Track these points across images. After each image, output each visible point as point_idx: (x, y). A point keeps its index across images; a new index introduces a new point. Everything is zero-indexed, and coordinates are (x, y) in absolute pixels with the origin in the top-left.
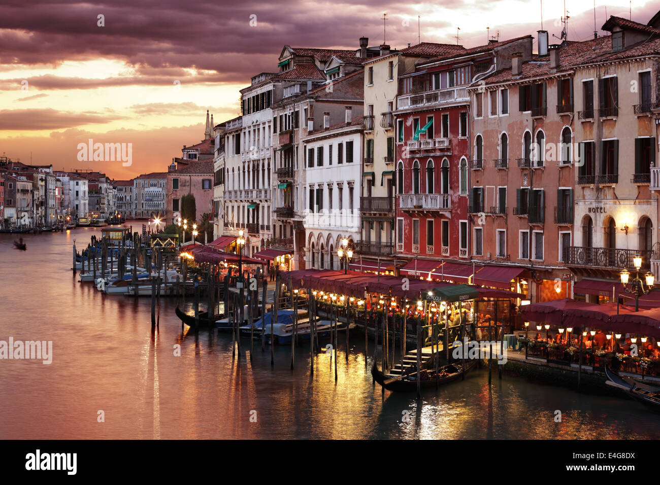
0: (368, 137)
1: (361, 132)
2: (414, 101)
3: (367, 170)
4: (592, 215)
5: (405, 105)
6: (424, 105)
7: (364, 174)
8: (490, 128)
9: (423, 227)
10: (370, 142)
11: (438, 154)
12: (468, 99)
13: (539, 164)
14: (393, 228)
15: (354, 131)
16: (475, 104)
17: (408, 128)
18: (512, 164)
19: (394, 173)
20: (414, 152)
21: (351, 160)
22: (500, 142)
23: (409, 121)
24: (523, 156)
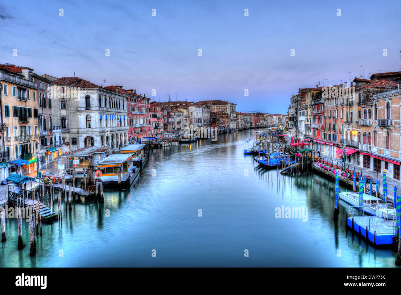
0: (307, 110)
1: (306, 109)
2: (315, 102)
3: (307, 118)
4: (347, 131)
5: (313, 103)
6: (316, 102)
7: (306, 119)
8: (328, 108)
9: (316, 131)
10: (307, 111)
11: (318, 114)
12: (324, 101)
13: (337, 117)
14: (311, 131)
15: (305, 109)
16: (325, 102)
17: (313, 108)
18: (332, 117)
19: (311, 119)
20: (314, 114)
21: (304, 116)
22: (330, 112)
23: (314, 107)
24: (334, 116)
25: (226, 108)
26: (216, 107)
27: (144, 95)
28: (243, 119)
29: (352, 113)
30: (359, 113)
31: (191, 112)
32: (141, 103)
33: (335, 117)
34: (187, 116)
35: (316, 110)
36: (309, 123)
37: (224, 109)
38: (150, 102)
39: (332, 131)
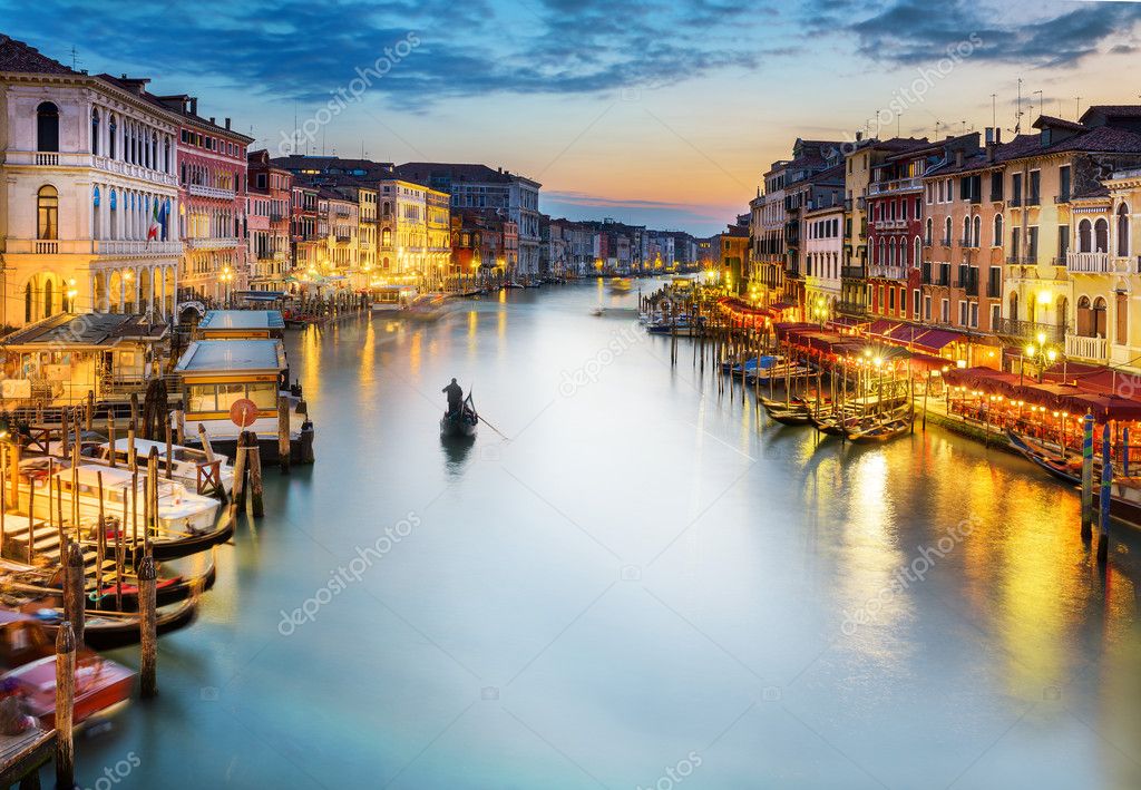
0: (848, 217)
1: (843, 212)
2: (882, 188)
3: (847, 243)
4: (1018, 292)
5: (875, 191)
6: (889, 192)
7: (844, 247)
8: (938, 213)
9: (886, 292)
10: (850, 221)
11: (898, 233)
12: (922, 187)
13: (976, 245)
14: (865, 292)
15: (838, 212)
16: (927, 192)
17: (877, 211)
18: (955, 244)
19: (866, 247)
20: (880, 231)
21: (835, 235)
22: (946, 225)
23: (878, 205)
24: (963, 238)
25: (507, 197)
26: (469, 189)
27: (228, 121)
28: (562, 242)
29: (1034, 231)
30: (1063, 231)
31: (387, 204)
32: (219, 154)
33: (967, 243)
34: (372, 217)
35: (888, 217)
36: (856, 262)
37: (498, 198)
38: (251, 149)
39: (955, 291)
